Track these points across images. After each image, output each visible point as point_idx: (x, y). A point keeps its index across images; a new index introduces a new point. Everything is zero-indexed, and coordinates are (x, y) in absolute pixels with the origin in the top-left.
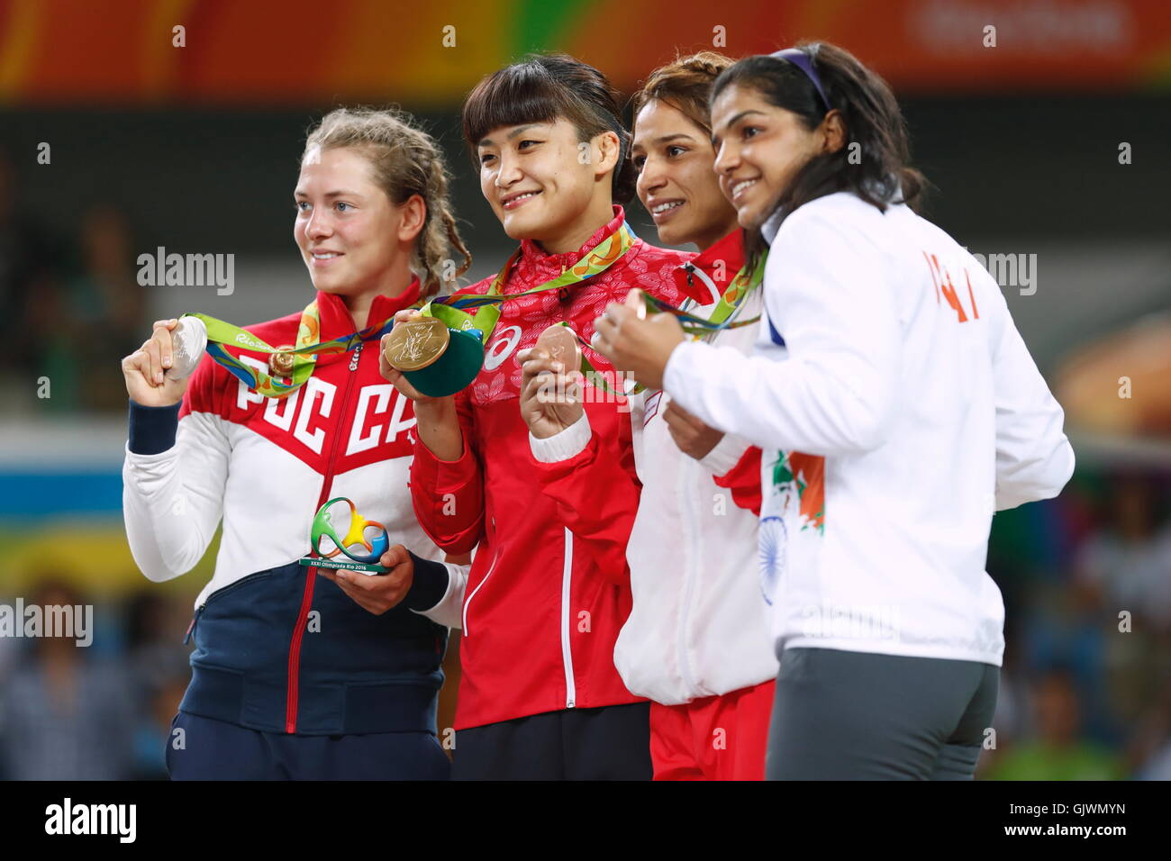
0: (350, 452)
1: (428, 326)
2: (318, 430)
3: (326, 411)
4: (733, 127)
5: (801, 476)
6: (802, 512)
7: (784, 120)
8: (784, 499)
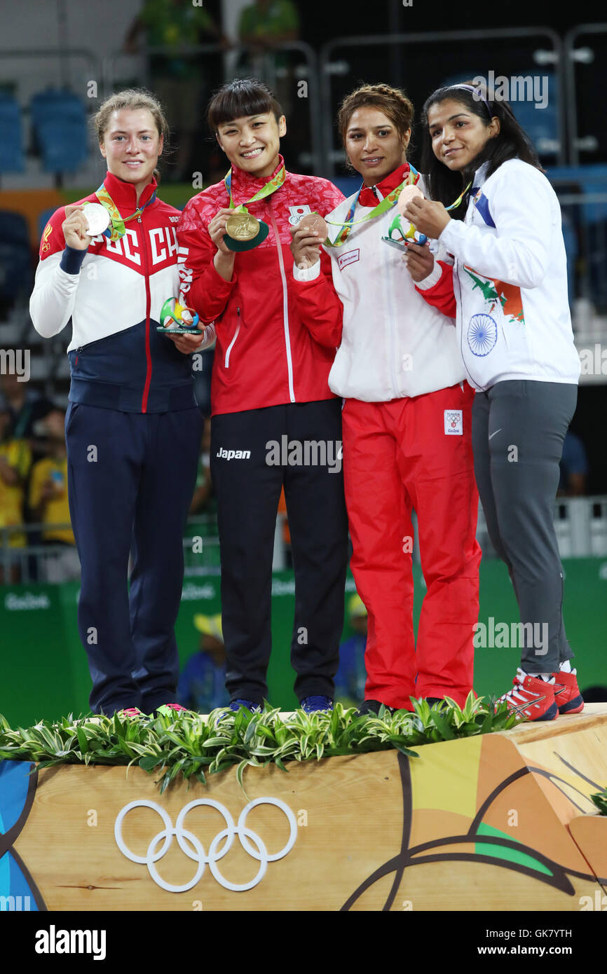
0: (154, 263)
1: (247, 218)
2: (135, 253)
3: (136, 243)
4: (451, 121)
5: (502, 295)
6: (506, 313)
7: (476, 120)
8: (491, 306)
